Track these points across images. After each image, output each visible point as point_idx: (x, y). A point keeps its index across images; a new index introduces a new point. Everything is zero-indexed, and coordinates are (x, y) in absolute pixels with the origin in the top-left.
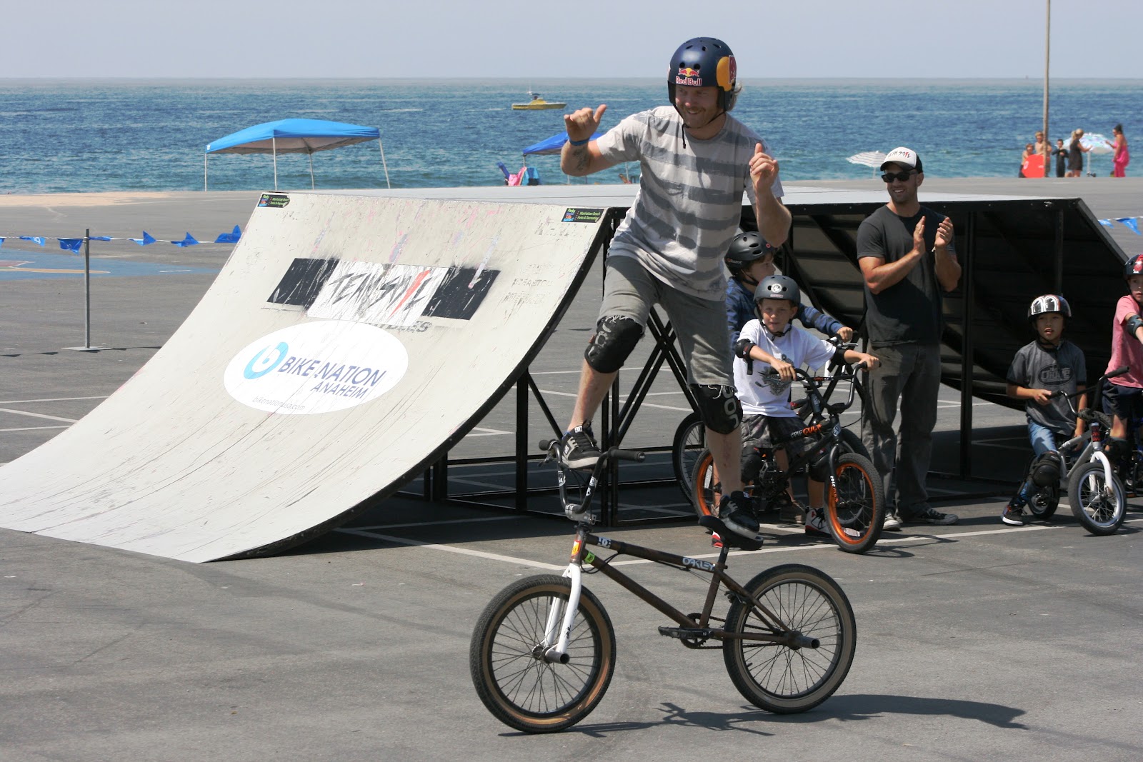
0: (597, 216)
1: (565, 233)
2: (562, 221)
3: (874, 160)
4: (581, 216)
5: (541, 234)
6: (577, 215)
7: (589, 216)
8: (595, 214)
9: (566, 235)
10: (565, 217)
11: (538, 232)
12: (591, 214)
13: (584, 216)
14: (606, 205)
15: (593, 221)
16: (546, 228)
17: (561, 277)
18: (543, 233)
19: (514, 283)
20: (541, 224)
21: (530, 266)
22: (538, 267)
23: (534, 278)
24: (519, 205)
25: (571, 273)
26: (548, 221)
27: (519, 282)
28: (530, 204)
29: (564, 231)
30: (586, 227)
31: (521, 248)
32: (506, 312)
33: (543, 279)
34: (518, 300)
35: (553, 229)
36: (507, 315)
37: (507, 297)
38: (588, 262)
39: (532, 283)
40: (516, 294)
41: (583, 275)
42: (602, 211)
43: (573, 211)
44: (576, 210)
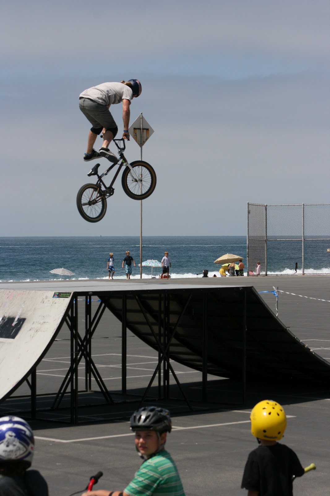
0: (69, 295)
1: (55, 302)
2: (53, 297)
3: (61, 272)
4: (61, 295)
5: (43, 303)
6: (59, 295)
7: (65, 295)
8: (67, 294)
9: (55, 303)
10: (54, 296)
11: (42, 302)
12: (66, 294)
13: (63, 295)
14: (72, 291)
15: (67, 297)
16: (46, 301)
17: (55, 321)
18: (45, 302)
19: (33, 324)
20: (43, 299)
21: (40, 316)
22: (43, 317)
23: (42, 321)
24: (32, 291)
25: (59, 319)
26: (46, 298)
27: (35, 323)
28: (38, 290)
29: (54, 302)
30: (64, 300)
31: (35, 309)
32: (31, 335)
33: (46, 322)
34: (36, 331)
35: (49, 301)
36: (32, 336)
37: (30, 330)
38: (66, 314)
39: (41, 323)
40: (34, 328)
41: (64, 320)
42: (71, 293)
43: (58, 293)
44: (59, 293)
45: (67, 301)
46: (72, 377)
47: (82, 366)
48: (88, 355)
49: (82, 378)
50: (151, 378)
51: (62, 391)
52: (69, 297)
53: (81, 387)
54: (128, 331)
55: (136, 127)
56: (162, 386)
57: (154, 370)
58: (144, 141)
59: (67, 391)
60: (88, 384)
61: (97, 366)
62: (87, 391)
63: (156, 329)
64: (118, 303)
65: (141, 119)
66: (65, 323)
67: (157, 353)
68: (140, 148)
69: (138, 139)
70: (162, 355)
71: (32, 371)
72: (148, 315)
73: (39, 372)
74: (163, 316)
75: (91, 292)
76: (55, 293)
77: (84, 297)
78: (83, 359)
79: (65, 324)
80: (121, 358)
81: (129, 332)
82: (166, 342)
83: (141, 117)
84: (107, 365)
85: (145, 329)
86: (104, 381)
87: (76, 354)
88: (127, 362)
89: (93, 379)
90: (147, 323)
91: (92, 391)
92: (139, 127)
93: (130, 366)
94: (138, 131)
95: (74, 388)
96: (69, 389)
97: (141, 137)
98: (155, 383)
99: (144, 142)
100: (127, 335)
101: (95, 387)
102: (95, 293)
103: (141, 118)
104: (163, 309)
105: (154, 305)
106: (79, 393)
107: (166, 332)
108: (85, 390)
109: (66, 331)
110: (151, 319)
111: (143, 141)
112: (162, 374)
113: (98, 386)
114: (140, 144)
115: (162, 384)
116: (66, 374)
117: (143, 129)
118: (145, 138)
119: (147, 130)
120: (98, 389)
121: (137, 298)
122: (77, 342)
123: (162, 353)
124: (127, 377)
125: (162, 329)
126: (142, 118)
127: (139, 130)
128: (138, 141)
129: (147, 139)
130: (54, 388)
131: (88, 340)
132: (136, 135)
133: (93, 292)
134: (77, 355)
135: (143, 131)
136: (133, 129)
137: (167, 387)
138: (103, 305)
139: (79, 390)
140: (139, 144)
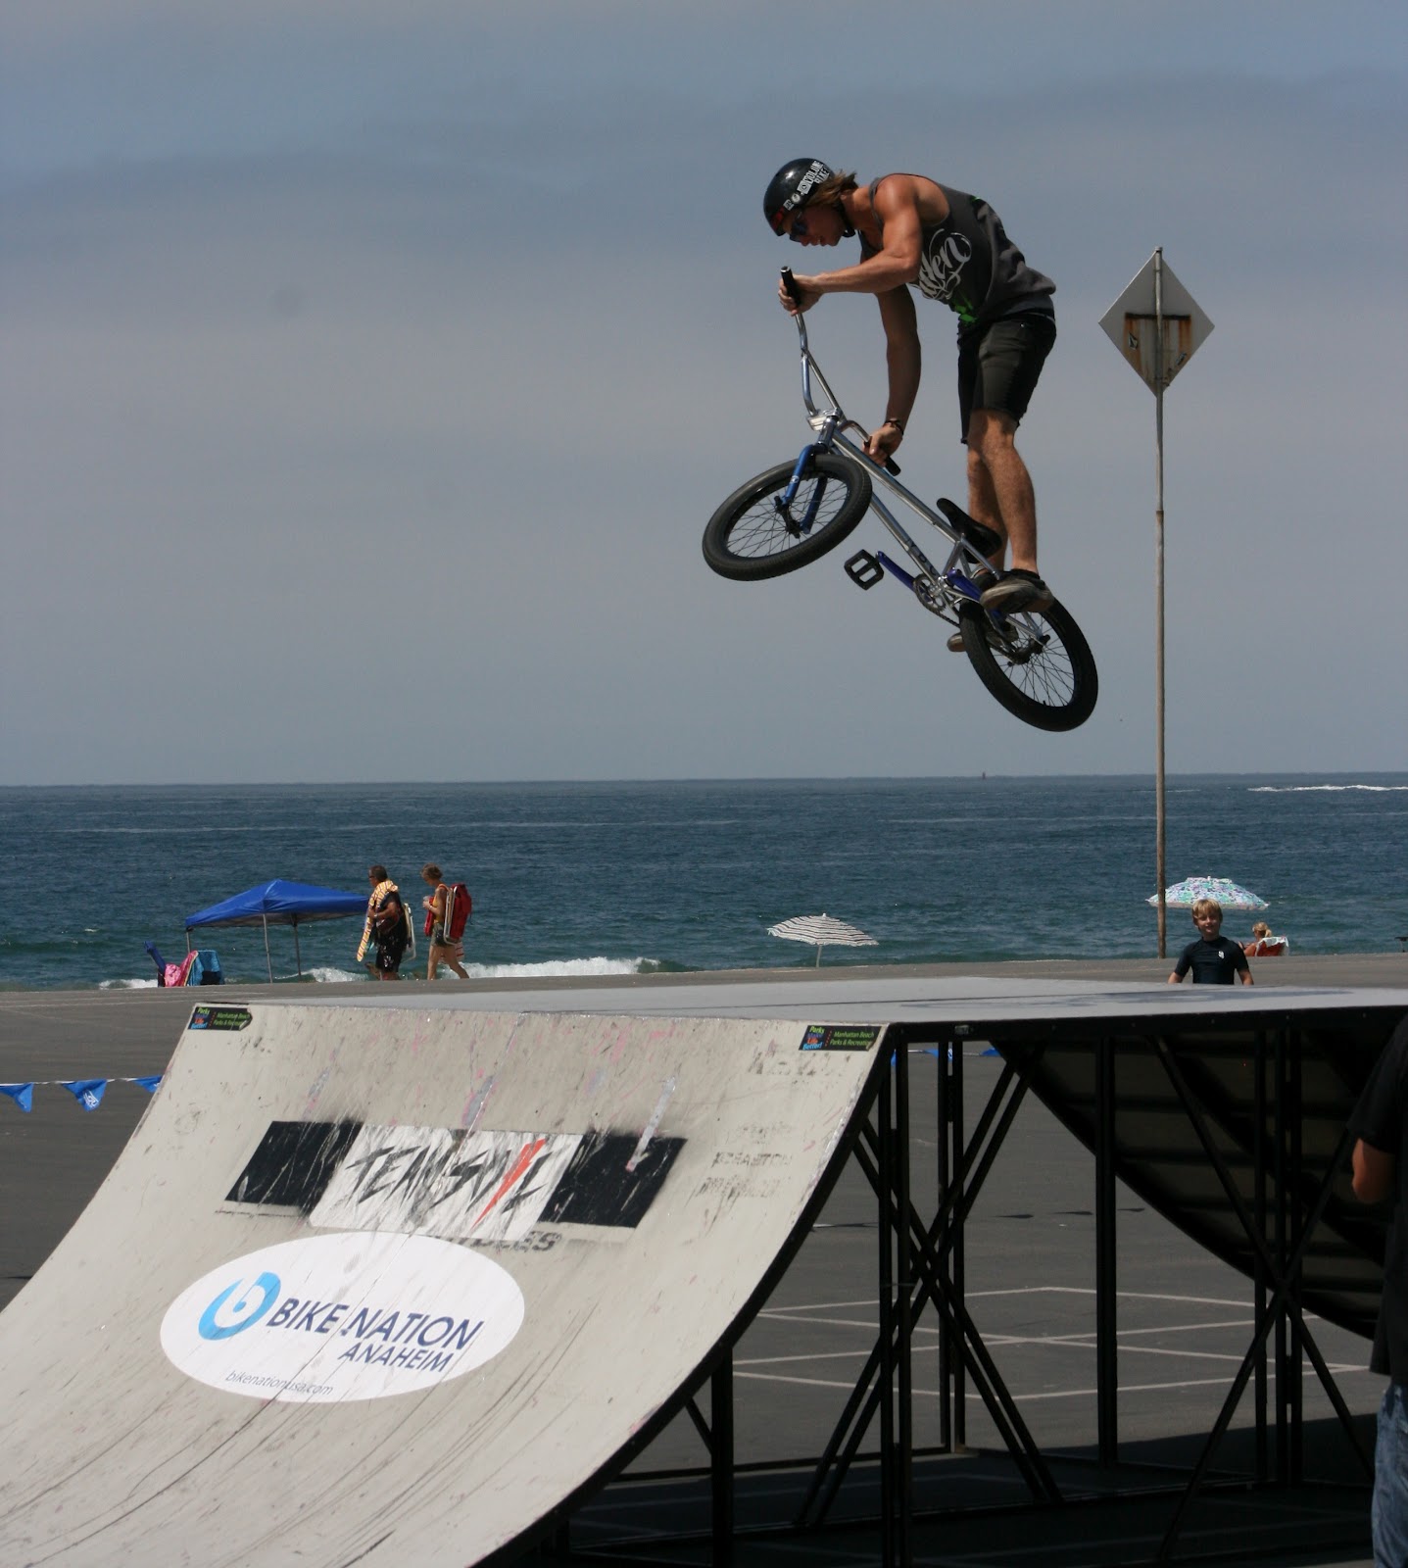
0: (868, 1039)
1: (808, 1070)
2: (801, 1048)
4: (836, 1039)
5: (760, 1072)
6: (828, 1039)
7: (853, 1039)
8: (863, 1035)
9: (811, 1073)
10: (805, 1041)
11: (755, 1070)
12: (855, 1035)
13: (843, 1039)
15: (863, 1048)
16: (769, 1063)
17: (809, 1147)
18: (764, 1070)
19: (716, 1161)
20: (760, 1054)
21: (746, 1129)
22: (761, 1131)
23: (755, 1151)
24: (711, 1021)
25: (827, 1141)
26: (773, 1049)
27: (726, 1158)
28: (733, 1018)
29: (806, 1066)
30: (848, 1059)
31: (723, 1098)
32: (707, 1212)
33: (773, 1153)
34: (728, 1192)
35: (783, 1063)
36: (710, 1218)
37: (705, 1186)
38: (857, 1120)
39: (751, 1161)
40: (722, 1180)
41: (847, 1145)
42: (877, 1030)
43: (821, 1031)
44: (827, 1029)
45: (862, 1063)
46: (884, 1385)
47: (925, 1339)
48: (950, 1297)
49: (926, 1393)
50: (1226, 1392)
51: (840, 1452)
52: (871, 1046)
53: (926, 1431)
54: (1124, 1193)
55: (1138, 310)
56: (1272, 1426)
57: (1243, 1358)
58: (1170, 369)
59: (863, 1448)
60: (953, 1417)
61: (989, 1339)
62: (946, 1449)
63: (1244, 1179)
64: (1077, 1071)
65: (1158, 275)
66: (853, 1161)
67: (1249, 1285)
68: (1154, 399)
69: (1143, 360)
70: (1270, 1294)
71: (717, 1366)
72: (1210, 1122)
73: (744, 1369)
74: (1271, 1125)
75: (965, 1027)
76: (809, 1027)
77: (933, 1048)
78: (930, 1311)
79: (852, 1164)
80: (1092, 1305)
81: (1125, 1195)
82: (1289, 1236)
83: (1158, 267)
84: (1028, 1336)
85: (1196, 1181)
86: (1019, 1408)
87: (900, 1290)
88: (1119, 1324)
89: (973, 1396)
90: (1208, 1156)
91: (969, 1450)
92: (1148, 311)
93: (1132, 1340)
94: (1143, 328)
95: (896, 1439)
96: (871, 1442)
97: (1159, 351)
98: (1244, 1416)
99: (1171, 374)
100: (1119, 1205)
101: (983, 1433)
102: (980, 1030)
103: (1155, 271)
104: (1271, 1094)
105: (1237, 1076)
106: (915, 1459)
107: (1288, 1196)
108: (938, 1444)
109: (857, 1192)
110: (1223, 1141)
111: (1165, 370)
112: (1271, 1376)
113: (994, 1428)
114: (1153, 381)
115: (1271, 1417)
116: (858, 1375)
117: (1167, 318)
118: (1175, 357)
119: (1185, 320)
120: (998, 1443)
121: (1163, 1047)
122: (904, 1240)
123: (1272, 1288)
124: (1119, 1389)
125: (1270, 1183)
126: (1161, 271)
127: (1150, 322)
128: (1143, 369)
129: (1182, 362)
130: (810, 1438)
131: (950, 1231)
132: (1135, 343)
133: (971, 1024)
134: (904, 1294)
135: (1166, 328)
136: (1123, 315)
137: (1294, 1431)
138: (1016, 1079)
139: (916, 1445)
140: (1148, 382)
